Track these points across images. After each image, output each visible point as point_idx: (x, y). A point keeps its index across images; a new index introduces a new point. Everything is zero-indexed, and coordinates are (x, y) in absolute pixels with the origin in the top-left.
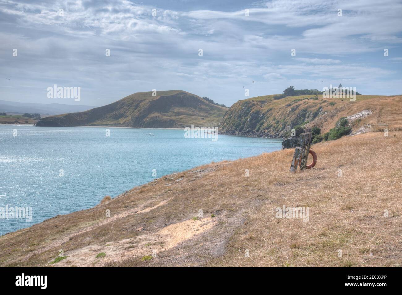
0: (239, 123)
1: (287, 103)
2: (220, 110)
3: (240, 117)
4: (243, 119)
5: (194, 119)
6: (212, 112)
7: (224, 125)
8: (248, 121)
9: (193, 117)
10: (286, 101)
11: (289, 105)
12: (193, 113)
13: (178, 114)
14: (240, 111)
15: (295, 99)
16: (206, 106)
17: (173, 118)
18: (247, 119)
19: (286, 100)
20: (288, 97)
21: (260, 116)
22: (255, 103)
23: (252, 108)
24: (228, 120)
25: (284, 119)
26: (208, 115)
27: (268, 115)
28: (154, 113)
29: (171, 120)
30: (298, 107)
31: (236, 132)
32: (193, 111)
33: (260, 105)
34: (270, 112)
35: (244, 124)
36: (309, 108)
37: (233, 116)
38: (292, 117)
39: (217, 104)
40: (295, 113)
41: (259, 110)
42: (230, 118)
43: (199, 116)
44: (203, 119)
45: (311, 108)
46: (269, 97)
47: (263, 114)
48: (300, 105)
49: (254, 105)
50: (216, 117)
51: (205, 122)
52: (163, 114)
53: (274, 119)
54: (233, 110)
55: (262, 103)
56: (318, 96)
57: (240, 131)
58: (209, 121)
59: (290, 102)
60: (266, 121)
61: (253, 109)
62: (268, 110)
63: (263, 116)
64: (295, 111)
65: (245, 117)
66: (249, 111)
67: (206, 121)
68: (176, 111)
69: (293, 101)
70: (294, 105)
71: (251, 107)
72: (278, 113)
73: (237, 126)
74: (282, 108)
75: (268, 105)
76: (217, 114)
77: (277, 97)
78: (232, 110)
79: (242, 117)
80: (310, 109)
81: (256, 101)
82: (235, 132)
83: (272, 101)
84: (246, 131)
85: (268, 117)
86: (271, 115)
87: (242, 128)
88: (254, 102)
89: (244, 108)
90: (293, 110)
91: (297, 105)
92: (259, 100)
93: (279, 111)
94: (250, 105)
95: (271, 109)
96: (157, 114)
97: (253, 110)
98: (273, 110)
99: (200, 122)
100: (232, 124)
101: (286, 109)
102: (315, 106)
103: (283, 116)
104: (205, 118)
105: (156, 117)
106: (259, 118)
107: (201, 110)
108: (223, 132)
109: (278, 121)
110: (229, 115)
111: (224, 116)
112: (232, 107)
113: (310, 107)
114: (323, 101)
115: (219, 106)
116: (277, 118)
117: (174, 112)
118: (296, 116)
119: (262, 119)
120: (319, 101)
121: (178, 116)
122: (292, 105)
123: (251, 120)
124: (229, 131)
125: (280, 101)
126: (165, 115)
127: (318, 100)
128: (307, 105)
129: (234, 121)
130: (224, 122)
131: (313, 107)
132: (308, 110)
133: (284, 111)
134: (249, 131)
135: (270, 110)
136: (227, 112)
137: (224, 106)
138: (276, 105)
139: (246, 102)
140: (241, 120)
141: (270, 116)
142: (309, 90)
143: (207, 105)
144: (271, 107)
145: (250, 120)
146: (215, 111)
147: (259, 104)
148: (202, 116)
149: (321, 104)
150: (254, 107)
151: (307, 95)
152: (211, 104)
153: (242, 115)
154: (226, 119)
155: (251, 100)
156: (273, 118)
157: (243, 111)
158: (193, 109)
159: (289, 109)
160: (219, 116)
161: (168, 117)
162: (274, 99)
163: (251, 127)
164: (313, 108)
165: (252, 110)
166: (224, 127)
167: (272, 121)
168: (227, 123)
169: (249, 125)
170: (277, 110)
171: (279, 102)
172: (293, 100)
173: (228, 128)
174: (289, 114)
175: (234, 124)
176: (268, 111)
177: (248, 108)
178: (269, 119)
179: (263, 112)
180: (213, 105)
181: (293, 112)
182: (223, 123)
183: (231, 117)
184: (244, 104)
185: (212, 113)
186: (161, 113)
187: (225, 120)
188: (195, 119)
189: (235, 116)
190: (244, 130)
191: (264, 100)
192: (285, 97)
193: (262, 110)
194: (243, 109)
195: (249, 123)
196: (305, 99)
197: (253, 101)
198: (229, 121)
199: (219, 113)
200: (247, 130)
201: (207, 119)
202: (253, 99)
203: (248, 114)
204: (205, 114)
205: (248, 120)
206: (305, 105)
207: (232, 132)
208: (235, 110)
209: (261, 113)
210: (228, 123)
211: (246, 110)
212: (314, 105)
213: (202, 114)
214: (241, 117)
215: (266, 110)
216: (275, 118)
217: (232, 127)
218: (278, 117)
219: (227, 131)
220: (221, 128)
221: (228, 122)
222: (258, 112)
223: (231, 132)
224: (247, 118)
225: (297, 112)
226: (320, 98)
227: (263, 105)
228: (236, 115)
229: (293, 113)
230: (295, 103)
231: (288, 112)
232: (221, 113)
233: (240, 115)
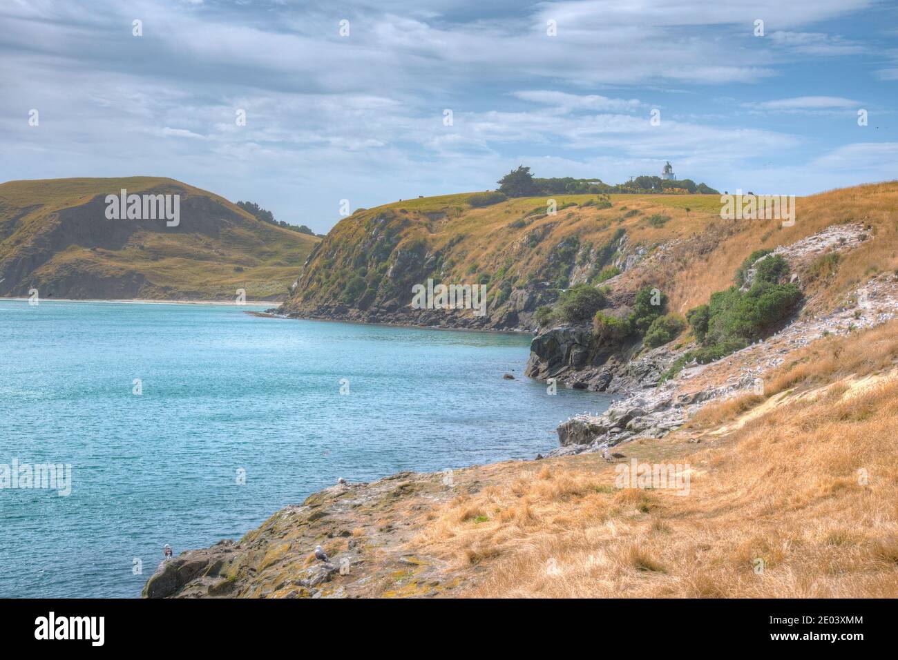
0: (360, 281)
1: (513, 219)
2: (293, 243)
3: (362, 261)
4: (372, 270)
5: (207, 270)
6: (268, 249)
7: (309, 289)
8: (389, 275)
9: (209, 264)
10: (509, 212)
11: (521, 225)
12: (206, 251)
13: (157, 254)
14: (364, 243)
15: (537, 207)
16: (251, 229)
17: (139, 266)
18: (386, 269)
19: (508, 208)
20: (512, 201)
21: (427, 259)
22: (410, 216)
23: (401, 234)
24: (324, 274)
25: (506, 270)
26: (254, 258)
27: (453, 257)
28: (71, 250)
29: (131, 273)
30: (550, 229)
31: (351, 310)
32: (208, 246)
33: (426, 225)
34: (459, 248)
35: (376, 283)
36: (585, 233)
37: (340, 261)
38: (532, 262)
39: (283, 224)
40: (540, 248)
41: (425, 240)
42: (330, 266)
43: (225, 260)
44: (239, 270)
45: (589, 232)
46: (453, 199)
47: (438, 254)
48: (555, 223)
49: (406, 223)
50: (280, 264)
51: (245, 281)
52: (103, 253)
53: (474, 269)
54: (340, 240)
55: (433, 220)
56: (609, 197)
57: (363, 307)
58: (258, 276)
59: (520, 216)
60: (448, 276)
61: (405, 235)
62: (451, 241)
63: (436, 260)
64: (541, 244)
65: (378, 262)
66: (391, 242)
67: (249, 277)
68: (148, 245)
69: (530, 214)
70: (537, 225)
71: (400, 229)
72: (486, 249)
73: (352, 291)
74: (496, 234)
75: (451, 223)
76: (285, 254)
77: (478, 201)
78: (336, 240)
79: (369, 264)
80: (586, 236)
81: (415, 213)
82: (345, 312)
83: (464, 213)
84: (384, 308)
85: (453, 264)
86: (462, 255)
87: (371, 297)
88: (407, 216)
89: (377, 234)
90: (535, 240)
91: (545, 226)
92: (423, 207)
93: (489, 243)
94: (394, 224)
95: (461, 239)
96: (83, 253)
97: (404, 241)
98: (467, 242)
99: (230, 281)
100: (336, 284)
101: (510, 236)
102: (605, 227)
103: (500, 260)
104: (244, 267)
105: (79, 262)
106: (425, 267)
107: (233, 241)
108: (307, 310)
109: (487, 276)
110: (327, 257)
111: (310, 259)
112: (335, 230)
113: (587, 230)
114: (626, 212)
115: (292, 232)
116: (482, 265)
117: (142, 248)
118: (543, 258)
119: (435, 269)
120: (616, 211)
121: (155, 259)
122: (529, 223)
123: (397, 273)
124: (328, 307)
125: (490, 213)
126: (110, 257)
127: (610, 209)
128: (577, 225)
129: (343, 275)
130: (310, 279)
131: (598, 230)
132: (581, 240)
133: (504, 244)
134: (391, 309)
135: (458, 241)
136: (318, 246)
137: (304, 230)
138: (477, 224)
139: (383, 216)
140: (364, 274)
141: (458, 261)
142: (575, 181)
143: (253, 227)
144: (461, 230)
145: (394, 272)
146: (278, 246)
147: (423, 220)
148: (236, 262)
149: (622, 221)
150: (406, 230)
151: (571, 194)
152: (265, 223)
153: (368, 257)
154: (317, 268)
155: (398, 209)
156: (469, 266)
157: (373, 242)
158: (209, 240)
159: (521, 237)
160: (292, 260)
161: (121, 264)
162: (468, 205)
163: (397, 295)
164: (599, 235)
165: (399, 239)
166: (311, 293)
167: (468, 274)
168: (319, 280)
169: (391, 289)
170: (481, 241)
171: (487, 217)
172: (532, 209)
173: (322, 297)
174: (520, 254)
175: (342, 286)
176: (452, 244)
177: (389, 235)
178: (458, 268)
179: (438, 246)
180: (272, 226)
181: (534, 246)
182: (307, 281)
183: (334, 261)
184: (376, 222)
185: (269, 252)
186: (98, 249)
187: (314, 273)
188: (214, 271)
189: (345, 259)
190: (376, 303)
191: (438, 207)
192: (503, 199)
193: (433, 240)
194: (371, 237)
195: (391, 281)
196: (569, 206)
197: (404, 211)
198: (328, 276)
199: (290, 251)
200: (384, 305)
201: (253, 271)
202: (404, 207)
203: (387, 252)
204: (245, 256)
205: (389, 273)
206: (571, 224)
207: (336, 312)
208: (344, 239)
209: (431, 249)
210: (324, 280)
211: (382, 240)
212: (599, 224)
213: (235, 255)
214: (364, 263)
215: (447, 242)
216: (476, 267)
217: (335, 296)
218: (485, 263)
219: (319, 308)
220: (301, 299)
221: (323, 277)
222: (420, 248)
223: (333, 310)
224: (384, 265)
225: (546, 245)
226: (617, 204)
227: (435, 224)
228: (348, 256)
229: (535, 250)
230: (538, 218)
231: (516, 247)
232: (296, 251)
233: (363, 255)
